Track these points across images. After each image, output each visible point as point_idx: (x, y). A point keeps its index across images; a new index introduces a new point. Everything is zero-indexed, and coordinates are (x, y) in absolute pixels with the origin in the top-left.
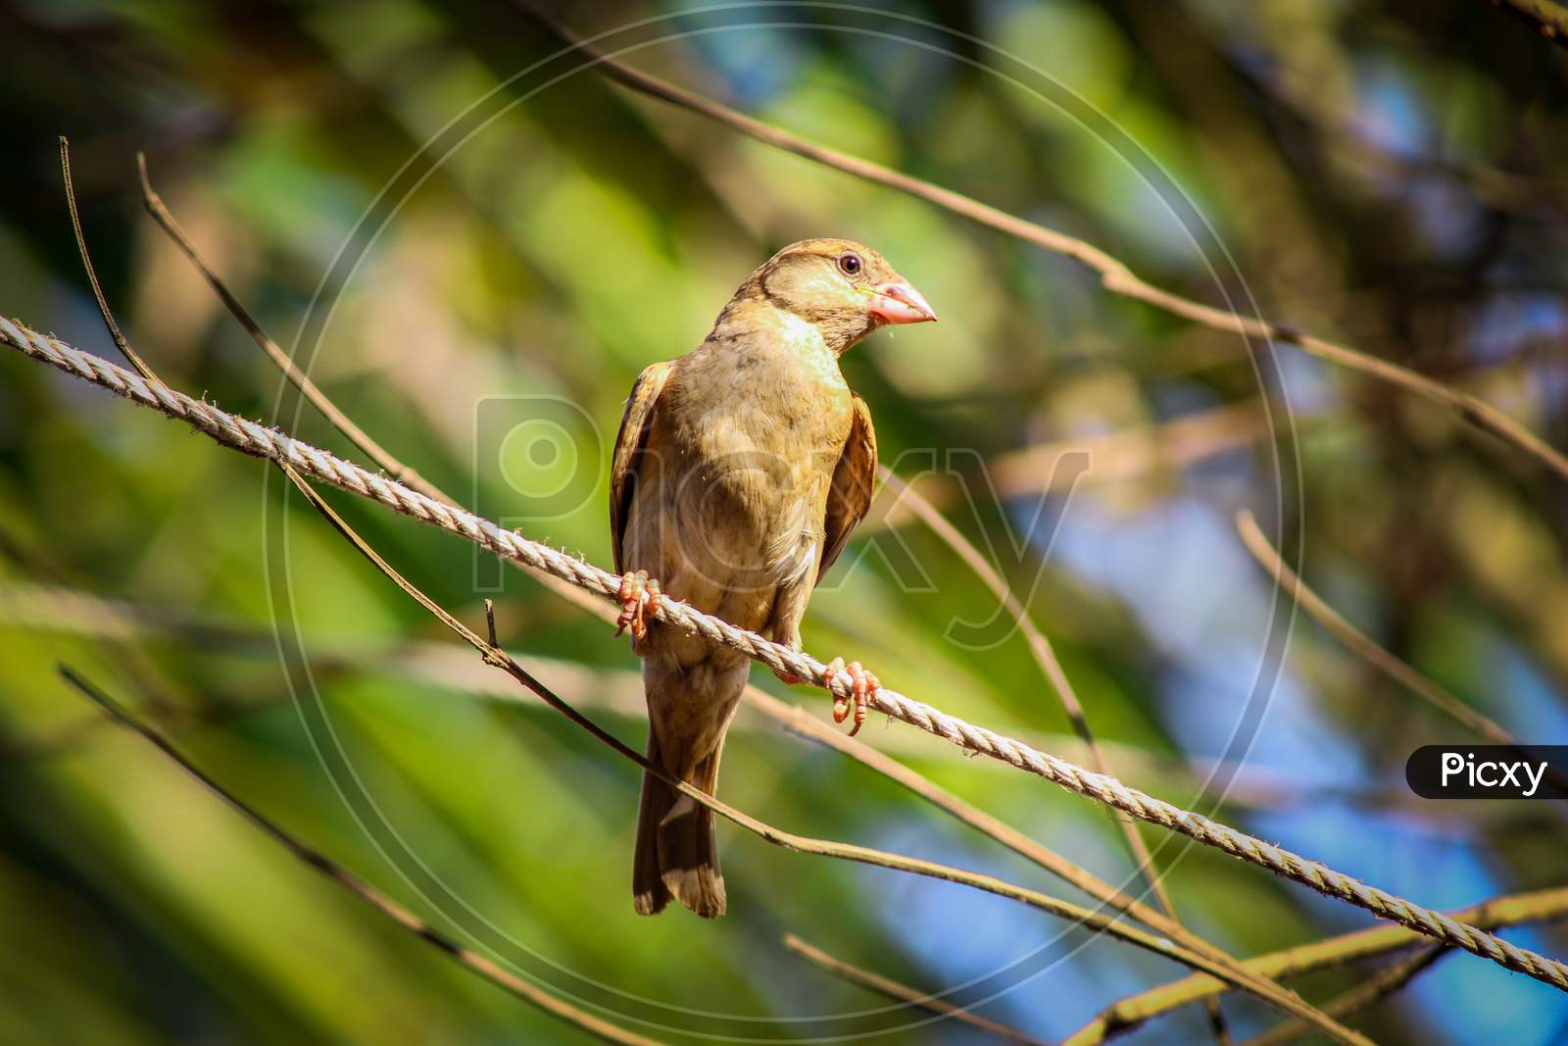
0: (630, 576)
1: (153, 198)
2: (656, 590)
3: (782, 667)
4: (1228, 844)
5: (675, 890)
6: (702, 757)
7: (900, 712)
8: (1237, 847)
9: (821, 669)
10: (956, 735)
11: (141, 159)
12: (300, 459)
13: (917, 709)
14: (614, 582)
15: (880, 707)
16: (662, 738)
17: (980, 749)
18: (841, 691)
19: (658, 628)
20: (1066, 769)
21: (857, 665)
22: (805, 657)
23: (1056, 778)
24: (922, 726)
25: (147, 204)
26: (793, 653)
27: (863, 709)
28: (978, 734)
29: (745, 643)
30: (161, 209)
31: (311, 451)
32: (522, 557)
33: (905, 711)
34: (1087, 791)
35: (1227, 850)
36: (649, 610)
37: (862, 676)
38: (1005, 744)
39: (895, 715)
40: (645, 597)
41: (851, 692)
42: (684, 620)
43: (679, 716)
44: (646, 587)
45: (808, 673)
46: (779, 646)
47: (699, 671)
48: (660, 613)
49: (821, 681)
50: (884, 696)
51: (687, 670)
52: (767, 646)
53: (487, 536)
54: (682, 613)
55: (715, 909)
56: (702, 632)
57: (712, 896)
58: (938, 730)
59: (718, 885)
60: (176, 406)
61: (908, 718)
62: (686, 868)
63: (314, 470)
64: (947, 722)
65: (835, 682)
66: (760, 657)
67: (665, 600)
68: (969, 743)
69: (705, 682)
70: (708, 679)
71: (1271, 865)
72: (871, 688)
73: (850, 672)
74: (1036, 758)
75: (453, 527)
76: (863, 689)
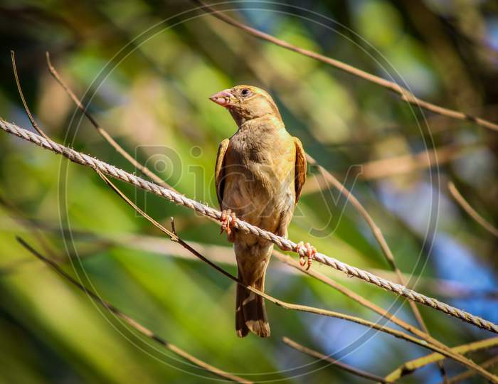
0: (225, 211)
1: (52, 68)
2: (235, 217)
3: (281, 245)
4: (445, 310)
5: (251, 328)
6: (257, 279)
7: (324, 261)
8: (449, 311)
9: (295, 245)
10: (345, 270)
11: (48, 54)
12: (104, 169)
13: (331, 260)
14: (219, 214)
15: (317, 259)
16: (242, 272)
17: (354, 275)
18: (303, 253)
19: (236, 231)
20: (386, 282)
21: (308, 244)
22: (289, 241)
23: (382, 285)
24: (332, 266)
25: (50, 70)
26: (285, 240)
27: (311, 260)
28: (353, 269)
29: (267, 236)
30: (55, 72)
31: (108, 166)
32: (185, 204)
33: (326, 261)
34: (393, 290)
35: (445, 312)
36: (232, 224)
37: (311, 248)
38: (363, 273)
39: (323, 262)
40: (230, 219)
41: (307, 254)
42: (245, 228)
43: (248, 265)
44: (231, 215)
45: (290, 247)
46: (280, 237)
47: (254, 248)
48: (236, 225)
49: (295, 250)
50: (318, 255)
51: (249, 248)
52: (276, 237)
53: (173, 197)
54: (244, 225)
55: (266, 334)
56: (252, 232)
57: (265, 329)
58: (338, 268)
59: (267, 326)
60: (59, 149)
61: (327, 263)
62: (255, 320)
63: (109, 173)
64: (342, 265)
65: (300, 250)
66: (273, 241)
67: (238, 220)
68: (350, 273)
69: (256, 252)
70: (257, 251)
71: (461, 317)
72: (313, 252)
73: (306, 246)
74: (374, 278)
75: (160, 194)
76: (310, 253)
